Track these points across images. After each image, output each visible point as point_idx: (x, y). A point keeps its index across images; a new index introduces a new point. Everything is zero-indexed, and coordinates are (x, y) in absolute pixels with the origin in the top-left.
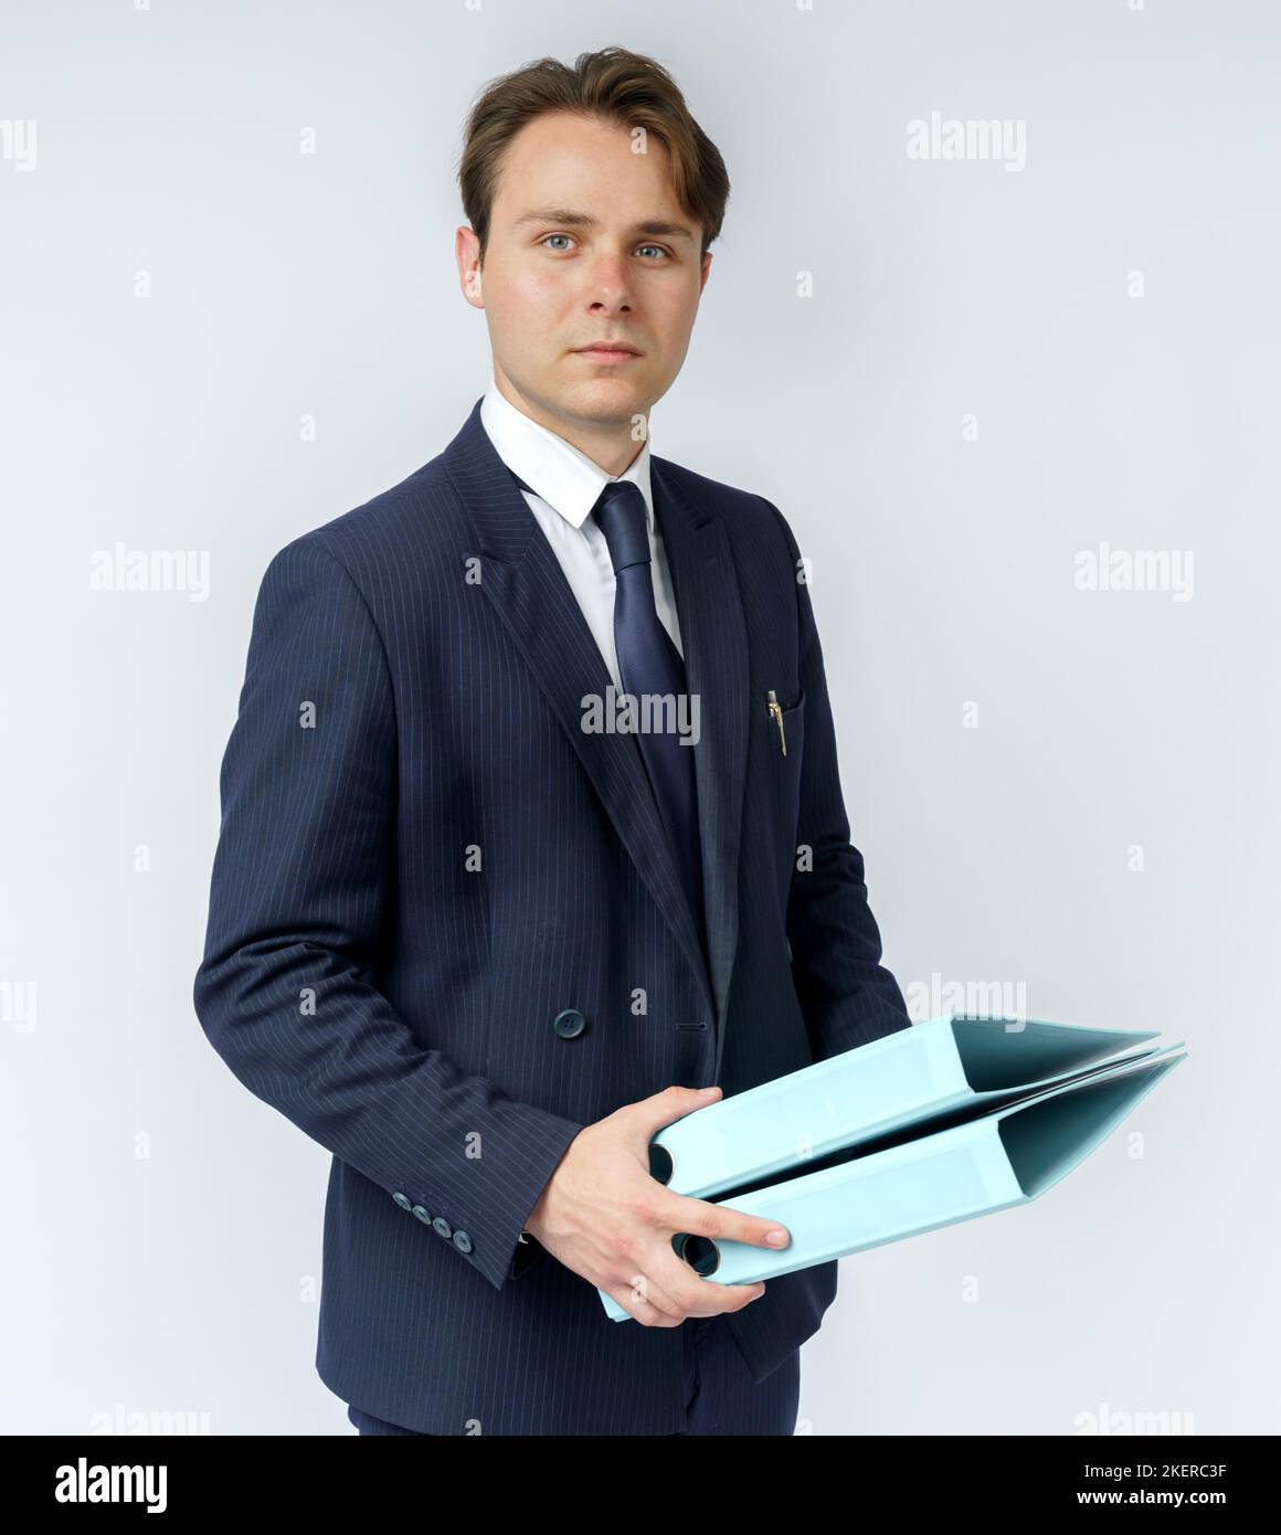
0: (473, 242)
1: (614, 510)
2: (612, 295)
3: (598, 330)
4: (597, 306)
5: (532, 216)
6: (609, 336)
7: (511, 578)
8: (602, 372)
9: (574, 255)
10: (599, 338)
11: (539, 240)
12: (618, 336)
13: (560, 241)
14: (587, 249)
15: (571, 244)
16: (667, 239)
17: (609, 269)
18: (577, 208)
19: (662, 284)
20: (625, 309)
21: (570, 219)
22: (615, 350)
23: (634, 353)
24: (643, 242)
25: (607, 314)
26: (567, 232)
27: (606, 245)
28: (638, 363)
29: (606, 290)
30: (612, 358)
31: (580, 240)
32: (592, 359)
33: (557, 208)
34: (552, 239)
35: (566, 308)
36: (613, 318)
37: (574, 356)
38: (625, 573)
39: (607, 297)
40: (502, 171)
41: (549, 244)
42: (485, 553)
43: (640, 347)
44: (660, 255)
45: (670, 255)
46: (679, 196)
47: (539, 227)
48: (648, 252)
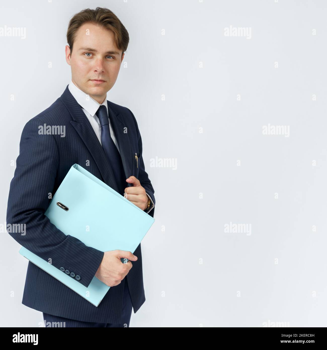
0: (69, 51)
1: (101, 113)
2: (100, 69)
3: (96, 76)
4: (96, 71)
5: (82, 48)
7: (81, 126)
8: (97, 85)
9: (92, 58)
11: (84, 54)
12: (100, 78)
13: (89, 54)
14: (95, 57)
15: (91, 55)
16: (113, 55)
17: (99, 62)
18: (93, 47)
19: (111, 65)
20: (103, 72)
21: (91, 50)
22: (100, 81)
23: (104, 81)
24: (108, 55)
25: (98, 73)
26: (90, 53)
27: (99, 57)
28: (105, 83)
29: (98, 68)
30: (99, 82)
31: (93, 54)
32: (95, 82)
33: (88, 47)
34: (87, 53)
35: (89, 70)
36: (100, 74)
37: (90, 81)
38: (103, 127)
39: (98, 69)
40: (76, 37)
41: (86, 55)
42: (75, 121)
43: (105, 80)
44: (111, 58)
45: (114, 58)
46: (117, 44)
47: (84, 51)
48: (109, 57)
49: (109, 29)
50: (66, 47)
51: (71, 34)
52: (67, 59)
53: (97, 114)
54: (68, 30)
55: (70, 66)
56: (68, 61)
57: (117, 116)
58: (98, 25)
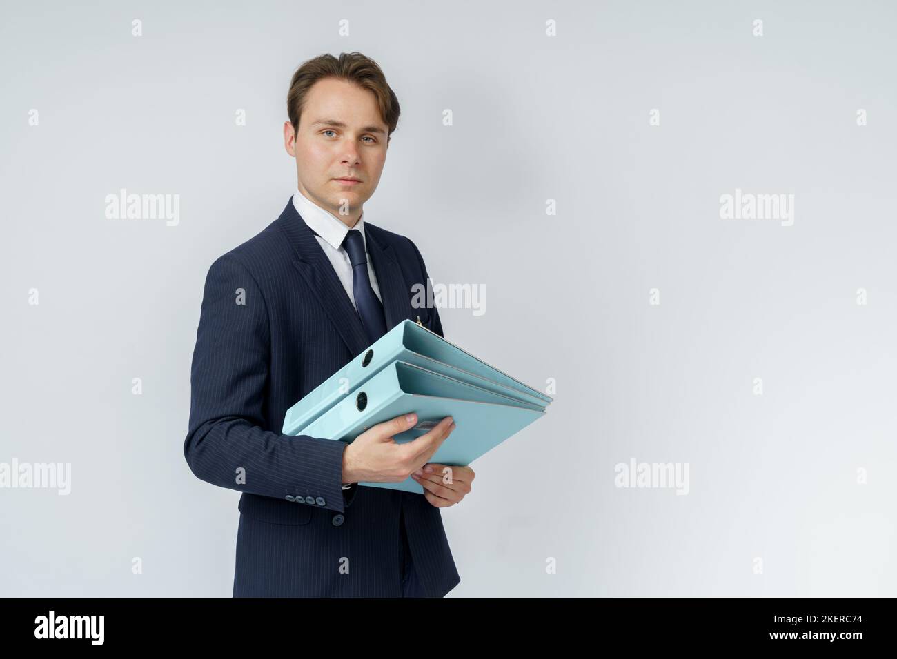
0: (292, 130)
1: (351, 241)
2: (352, 158)
3: (346, 172)
4: (345, 162)
5: (319, 122)
6: (350, 175)
7: (313, 270)
8: (345, 190)
9: (336, 140)
10: (345, 175)
11: (321, 132)
12: (353, 175)
13: (330, 133)
14: (342, 137)
15: (334, 135)
16: (375, 134)
17: (351, 146)
18: (338, 120)
19: (371, 152)
20: (357, 163)
21: (336, 124)
22: (352, 180)
23: (359, 181)
24: (366, 136)
25: (349, 165)
26: (333, 129)
27: (350, 136)
28: (361, 185)
29: (349, 156)
30: (349, 184)
31: (339, 133)
32: (342, 183)
33: (330, 119)
34: (327, 132)
35: (332, 161)
36: (351, 167)
37: (334, 181)
38: (357, 268)
39: (349, 158)
40: (306, 101)
41: (325, 134)
42: (302, 261)
43: (361, 179)
44: (371, 140)
45: (375, 141)
46: (382, 116)
47: (321, 126)
48: (366, 139)
49: (366, 87)
50: (286, 125)
51: (296, 97)
52: (288, 146)
53: (345, 245)
54: (290, 92)
55: (295, 158)
56: (290, 150)
57: (384, 249)
58: (346, 80)
